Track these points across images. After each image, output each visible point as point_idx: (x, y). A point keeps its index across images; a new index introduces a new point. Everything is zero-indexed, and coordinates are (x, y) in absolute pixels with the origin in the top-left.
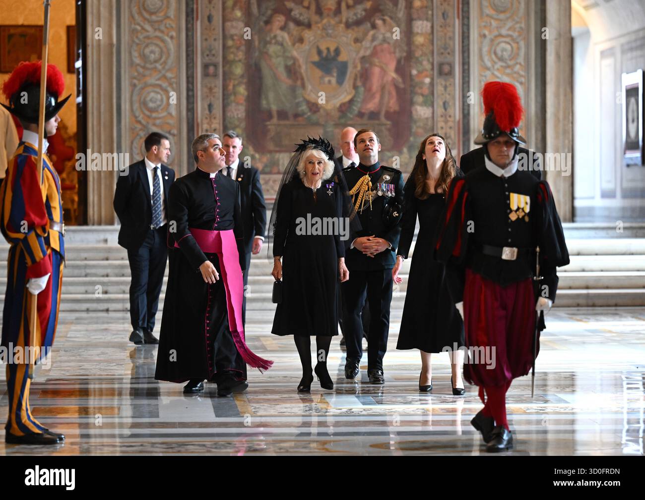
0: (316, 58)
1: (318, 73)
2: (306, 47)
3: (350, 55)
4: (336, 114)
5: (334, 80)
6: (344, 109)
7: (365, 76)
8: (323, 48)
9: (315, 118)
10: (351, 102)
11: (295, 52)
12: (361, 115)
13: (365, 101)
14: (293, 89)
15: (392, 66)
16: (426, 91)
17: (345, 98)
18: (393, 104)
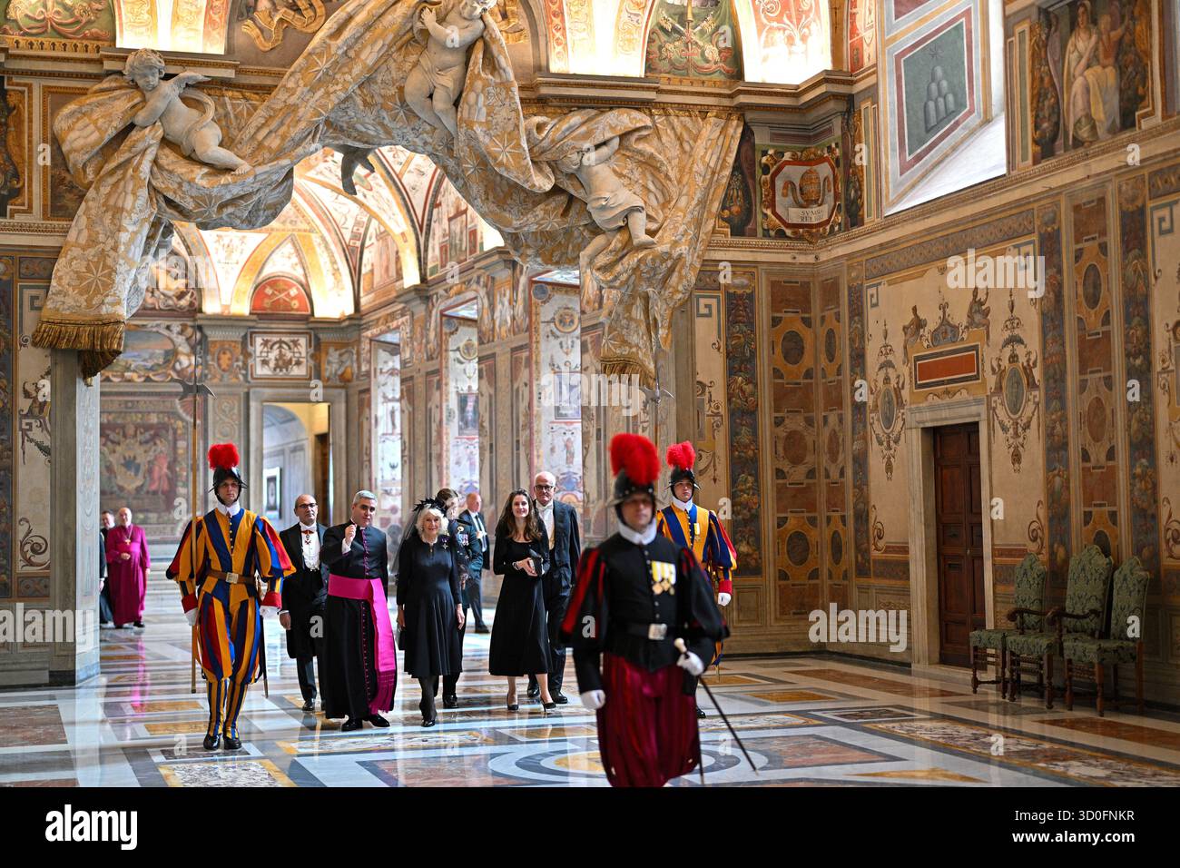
0: (123, 461)
1: (123, 469)
2: (117, 455)
3: (142, 459)
4: (134, 492)
5: (133, 474)
6: (139, 489)
7: (150, 471)
8: (127, 455)
9: (122, 494)
10: (142, 485)
11: (112, 458)
12: (148, 492)
13: (150, 485)
14: (109, 478)
15: (165, 465)
16: (184, 479)
17: (139, 483)
18: (166, 486)
